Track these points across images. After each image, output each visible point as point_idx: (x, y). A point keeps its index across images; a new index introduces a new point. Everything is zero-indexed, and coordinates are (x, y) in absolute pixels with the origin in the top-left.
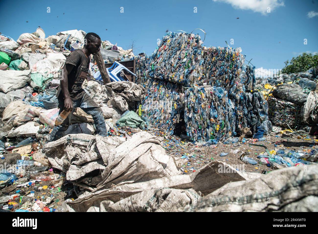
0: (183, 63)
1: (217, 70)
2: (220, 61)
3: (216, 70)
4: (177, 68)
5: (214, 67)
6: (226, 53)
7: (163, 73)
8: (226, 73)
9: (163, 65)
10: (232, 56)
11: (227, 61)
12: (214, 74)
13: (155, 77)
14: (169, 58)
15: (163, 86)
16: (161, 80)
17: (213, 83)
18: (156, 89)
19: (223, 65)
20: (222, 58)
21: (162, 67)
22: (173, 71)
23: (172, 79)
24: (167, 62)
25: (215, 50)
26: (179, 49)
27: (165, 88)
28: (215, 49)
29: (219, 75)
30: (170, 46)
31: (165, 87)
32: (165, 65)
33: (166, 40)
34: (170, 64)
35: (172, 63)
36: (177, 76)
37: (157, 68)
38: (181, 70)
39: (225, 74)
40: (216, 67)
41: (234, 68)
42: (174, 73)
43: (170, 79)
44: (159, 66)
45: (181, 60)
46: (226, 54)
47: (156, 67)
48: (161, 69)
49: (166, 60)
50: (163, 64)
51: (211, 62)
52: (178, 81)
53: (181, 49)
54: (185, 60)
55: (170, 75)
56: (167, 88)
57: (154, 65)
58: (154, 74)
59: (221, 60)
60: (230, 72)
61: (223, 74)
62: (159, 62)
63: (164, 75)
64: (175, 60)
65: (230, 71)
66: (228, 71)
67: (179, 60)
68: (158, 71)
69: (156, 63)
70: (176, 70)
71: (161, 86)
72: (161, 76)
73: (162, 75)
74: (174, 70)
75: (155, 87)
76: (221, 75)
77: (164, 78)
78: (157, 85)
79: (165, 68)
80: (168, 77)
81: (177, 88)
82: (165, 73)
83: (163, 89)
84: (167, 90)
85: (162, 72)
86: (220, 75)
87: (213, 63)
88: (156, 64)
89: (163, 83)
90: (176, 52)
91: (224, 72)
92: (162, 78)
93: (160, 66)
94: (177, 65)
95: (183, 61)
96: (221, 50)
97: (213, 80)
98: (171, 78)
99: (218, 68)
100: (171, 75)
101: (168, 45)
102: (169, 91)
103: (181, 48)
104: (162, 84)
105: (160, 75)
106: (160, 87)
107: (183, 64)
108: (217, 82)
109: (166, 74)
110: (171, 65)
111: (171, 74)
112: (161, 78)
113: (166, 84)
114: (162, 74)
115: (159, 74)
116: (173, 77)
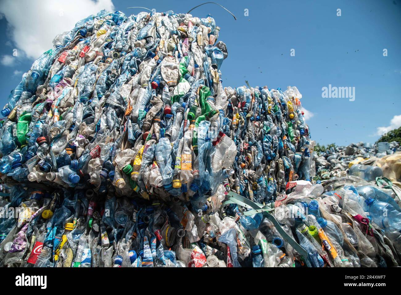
0: (177, 98)
1: (253, 148)
2: (257, 123)
3: (249, 149)
4: (153, 122)
5: (243, 139)
6: (266, 100)
7: (80, 150)
8: (283, 153)
9: (80, 114)
10: (284, 106)
11: (277, 120)
12: (248, 159)
13: (34, 175)
14: (108, 85)
15: (84, 222)
16: (69, 189)
17: (249, 188)
18: (39, 248)
19: (269, 133)
20: (258, 115)
21: (73, 124)
22: (131, 136)
23: (136, 175)
24: (96, 102)
25: (234, 96)
26: (150, 56)
27: (96, 234)
28: (235, 94)
29: (263, 162)
30: (108, 46)
31: (96, 227)
32: (90, 115)
33: (91, 30)
34: (115, 107)
35: (124, 104)
36: (161, 158)
37: (45, 133)
38: (174, 129)
39: (280, 157)
40: (250, 139)
41: (301, 136)
42: (140, 147)
43: (120, 181)
44: (56, 119)
45: (167, 89)
46: (269, 102)
47: (40, 125)
48: (70, 135)
49: (91, 96)
50: (80, 111)
51: (231, 128)
52: (170, 182)
53: (160, 54)
54: (183, 87)
55: (118, 160)
56: (109, 231)
57: (29, 119)
58: (26, 158)
59: (257, 120)
60: (292, 149)
61: (273, 158)
62: (56, 103)
63: (86, 164)
64: (135, 92)
65: (293, 146)
66: (287, 147)
67: (159, 88)
68: (49, 143)
69: (41, 107)
70: (151, 132)
71: (70, 225)
72: (67, 168)
73: (74, 162)
74: (139, 131)
75: (29, 237)
76: (269, 162)
77: (85, 177)
78: (46, 221)
79: (88, 129)
80: (108, 167)
81: (160, 226)
82: (93, 151)
83: (82, 238)
84: (106, 241)
85: (74, 149)
86: (267, 160)
87: (236, 131)
88: (41, 113)
89: (79, 204)
90: (139, 63)
91: (275, 151)
92: (74, 175)
93: (61, 119)
94: (147, 109)
95: (176, 93)
96: (252, 95)
97: (250, 179)
98: (126, 174)
99: (255, 143)
100: (125, 158)
101: (97, 45)
102: (121, 245)
103: (155, 51)
104: (72, 211)
105: (62, 162)
106: (61, 227)
107: (177, 104)
108: (264, 182)
109: (97, 155)
110: (120, 113)
111: (122, 155)
112: (67, 176)
113: (99, 209)
114: (74, 157)
115: (55, 158)
116: (139, 168)
